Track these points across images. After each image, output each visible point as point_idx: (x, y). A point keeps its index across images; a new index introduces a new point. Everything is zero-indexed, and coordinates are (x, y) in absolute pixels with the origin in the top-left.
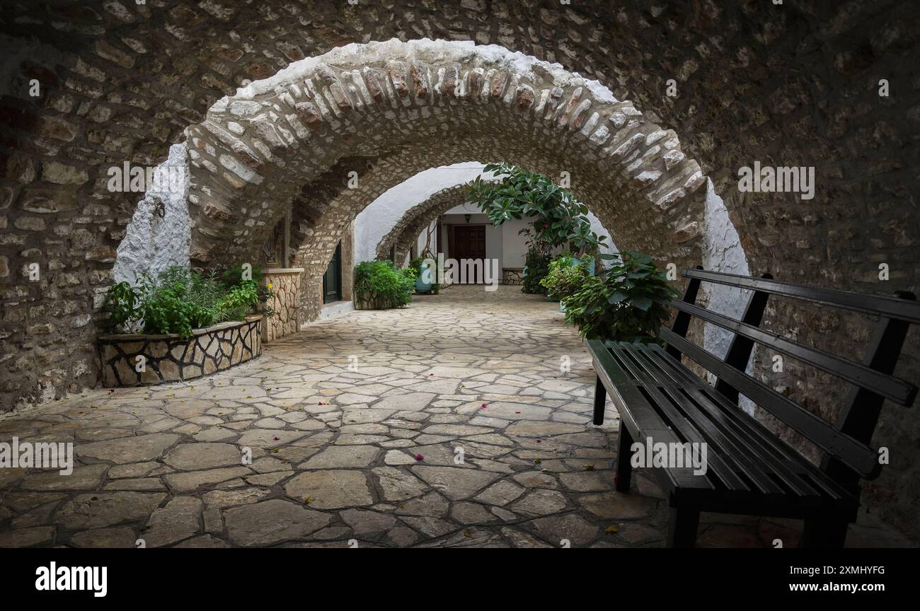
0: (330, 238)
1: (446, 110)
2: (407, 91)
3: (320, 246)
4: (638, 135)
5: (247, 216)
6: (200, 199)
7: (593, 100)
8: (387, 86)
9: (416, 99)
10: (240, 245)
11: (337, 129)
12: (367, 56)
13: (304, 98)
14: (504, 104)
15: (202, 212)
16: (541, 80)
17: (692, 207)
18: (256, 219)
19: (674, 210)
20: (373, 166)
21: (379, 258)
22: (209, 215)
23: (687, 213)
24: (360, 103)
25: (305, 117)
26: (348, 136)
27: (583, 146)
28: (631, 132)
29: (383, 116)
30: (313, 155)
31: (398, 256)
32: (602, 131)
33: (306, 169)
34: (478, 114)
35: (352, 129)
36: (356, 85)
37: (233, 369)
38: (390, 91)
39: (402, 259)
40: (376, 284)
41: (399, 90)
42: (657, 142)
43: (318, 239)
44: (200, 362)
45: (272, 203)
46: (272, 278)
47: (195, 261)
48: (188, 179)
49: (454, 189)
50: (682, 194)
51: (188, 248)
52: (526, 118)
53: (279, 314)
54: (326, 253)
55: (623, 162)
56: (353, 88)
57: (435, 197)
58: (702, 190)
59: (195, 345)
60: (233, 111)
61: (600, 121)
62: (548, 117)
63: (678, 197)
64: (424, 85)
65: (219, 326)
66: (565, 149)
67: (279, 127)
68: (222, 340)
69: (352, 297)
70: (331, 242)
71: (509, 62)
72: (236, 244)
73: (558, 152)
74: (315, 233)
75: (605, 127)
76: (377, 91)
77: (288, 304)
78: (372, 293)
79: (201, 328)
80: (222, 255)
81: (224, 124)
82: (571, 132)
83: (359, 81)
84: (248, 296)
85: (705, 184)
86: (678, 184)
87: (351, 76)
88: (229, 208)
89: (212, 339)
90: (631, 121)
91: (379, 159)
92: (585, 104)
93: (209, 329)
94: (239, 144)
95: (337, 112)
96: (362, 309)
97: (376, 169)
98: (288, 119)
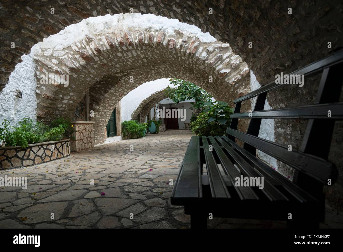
0: (108, 110)
1: (142, 52)
2: (123, 43)
3: (103, 113)
4: (219, 54)
5: (63, 99)
6: (41, 91)
7: (200, 42)
8: (115, 41)
9: (128, 46)
10: (61, 111)
11: (98, 61)
12: (108, 30)
13: (82, 48)
14: (164, 46)
15: (42, 97)
16: (178, 36)
17: (244, 83)
18: (68, 100)
19: (237, 85)
20: (121, 80)
21: (132, 119)
22: (44, 97)
23: (243, 86)
24: (105, 49)
25: (82, 55)
26: (104, 65)
27: (198, 62)
28: (217, 54)
29: (116, 55)
30: (90, 73)
31: (142, 119)
32: (204, 54)
33: (88, 79)
34: (156, 53)
35: (104, 61)
36: (103, 42)
37: (52, 162)
38: (117, 43)
39: (143, 121)
40: (130, 129)
41: (120, 42)
42: (228, 57)
43: (102, 110)
44: (33, 158)
45: (75, 94)
46: (79, 125)
47: (39, 117)
48: (35, 84)
49: (160, 92)
50: (240, 77)
51: (36, 112)
52: (174, 52)
53: (82, 140)
54: (106, 116)
55: (214, 66)
56: (102, 43)
57: (153, 95)
58: (248, 75)
59: (30, 151)
60: (54, 55)
61: (203, 50)
62: (182, 51)
63: (238, 79)
64: (130, 40)
65: (44, 143)
66: (192, 65)
67: (73, 60)
68: (46, 149)
69: (121, 134)
70: (108, 112)
71: (165, 29)
72: (59, 110)
73: (191, 67)
74: (99, 107)
75: (205, 52)
76: (110, 43)
77: (87, 136)
78: (129, 132)
79: (34, 143)
80: (52, 115)
81: (50, 60)
82: (191, 55)
83: (104, 40)
84: (59, 130)
85: (249, 72)
86: (238, 73)
87: (101, 38)
88: (53, 95)
89: (40, 149)
90: (216, 49)
91: (123, 77)
92: (197, 44)
93: (38, 144)
94: (56, 68)
95: (96, 53)
96: (125, 139)
97: (122, 81)
98: (76, 57)
